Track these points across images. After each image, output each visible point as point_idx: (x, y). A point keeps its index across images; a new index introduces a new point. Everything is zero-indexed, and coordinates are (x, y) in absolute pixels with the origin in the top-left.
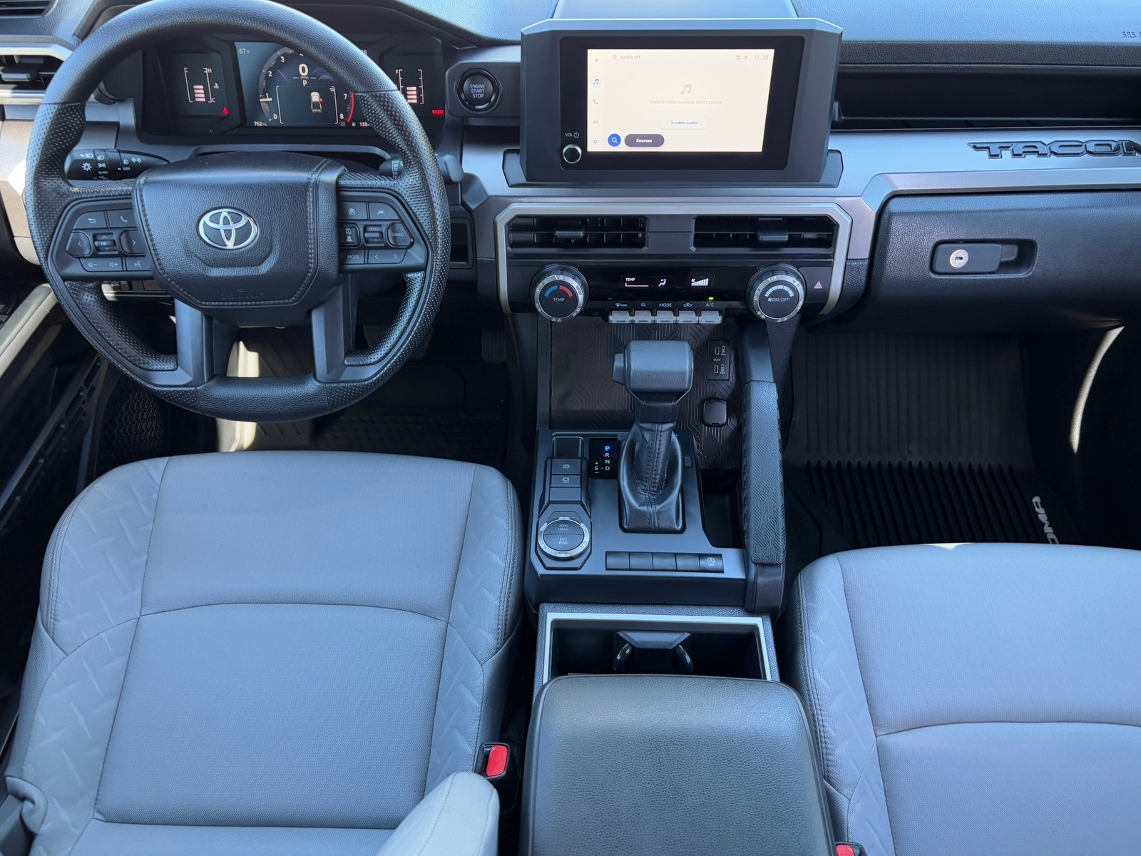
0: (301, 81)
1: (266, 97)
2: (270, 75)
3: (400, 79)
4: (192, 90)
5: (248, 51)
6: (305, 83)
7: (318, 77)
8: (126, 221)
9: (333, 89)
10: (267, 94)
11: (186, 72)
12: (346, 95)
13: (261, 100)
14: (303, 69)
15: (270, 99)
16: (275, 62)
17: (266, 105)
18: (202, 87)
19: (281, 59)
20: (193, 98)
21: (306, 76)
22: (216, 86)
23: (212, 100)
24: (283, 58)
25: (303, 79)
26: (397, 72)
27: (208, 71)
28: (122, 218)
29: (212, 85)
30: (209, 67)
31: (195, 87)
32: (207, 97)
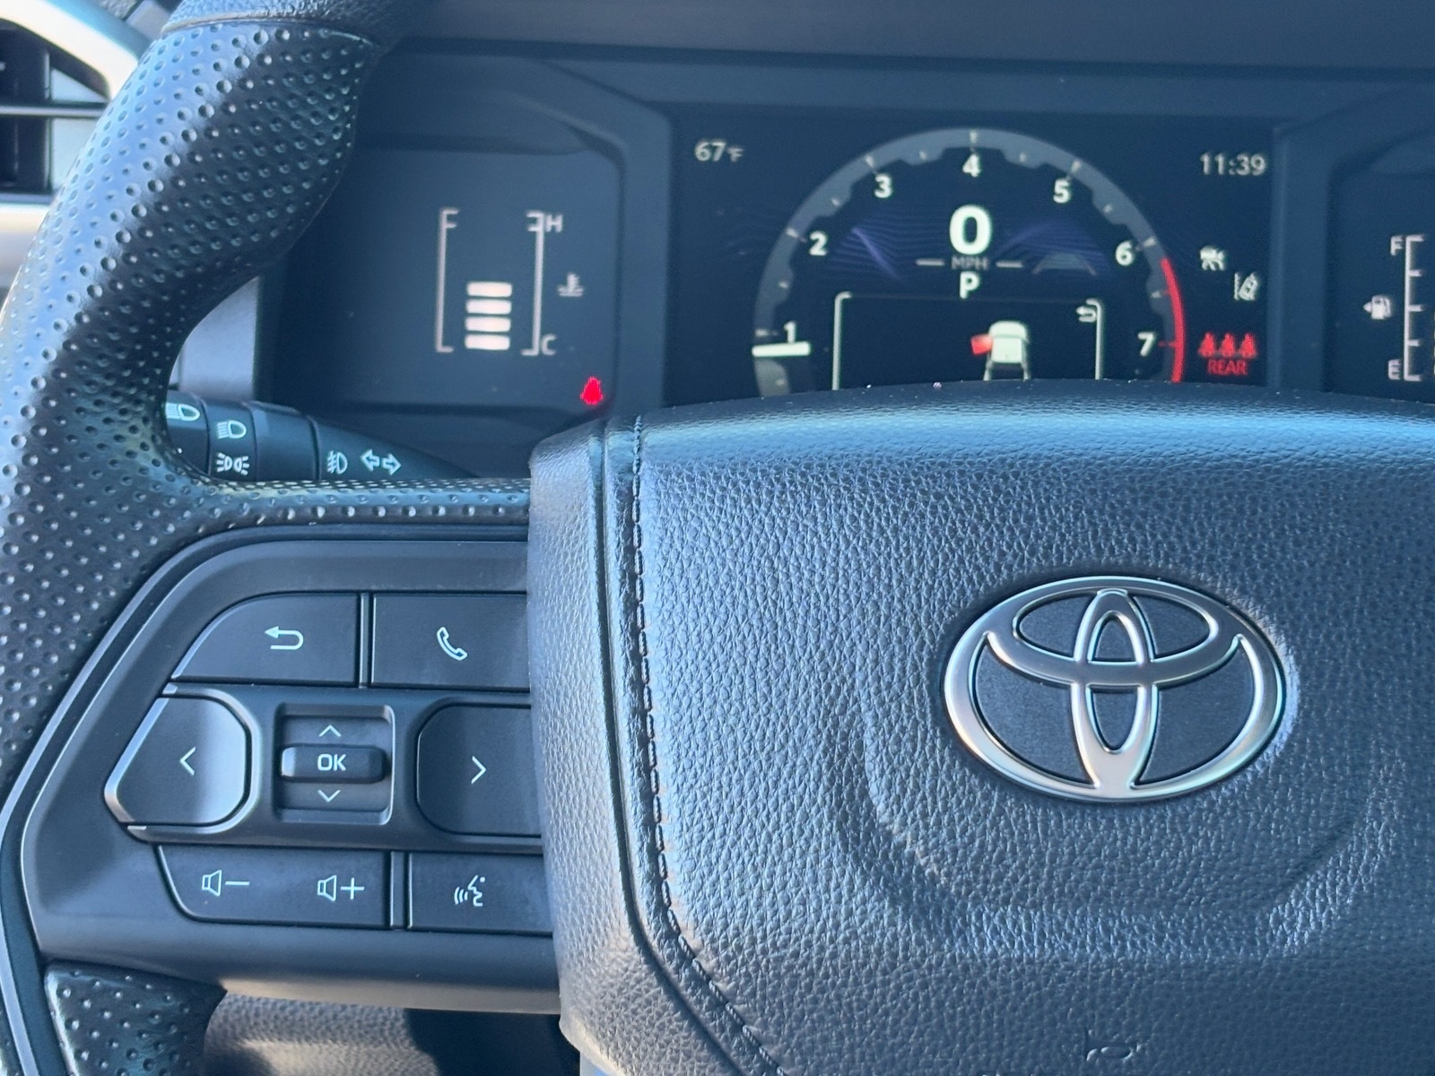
0: (951, 278)
1: (782, 339)
2: (817, 251)
3: (1410, 273)
4: (458, 300)
5: (735, 153)
6: (968, 283)
7: (1031, 261)
8: (458, 654)
9: (1092, 313)
10: (791, 328)
11: (445, 226)
12: (1148, 338)
13: (758, 351)
14: (971, 231)
15: (803, 349)
16: (847, 196)
17: (779, 369)
18: (505, 289)
19: (877, 186)
20: (457, 331)
21: (981, 256)
22: (572, 287)
23: (540, 344)
24: (885, 181)
25: (960, 270)
26: (1394, 247)
27: (543, 224)
28: (443, 636)
29: (554, 278)
30: (550, 210)
31: (474, 288)
32: (520, 332)
